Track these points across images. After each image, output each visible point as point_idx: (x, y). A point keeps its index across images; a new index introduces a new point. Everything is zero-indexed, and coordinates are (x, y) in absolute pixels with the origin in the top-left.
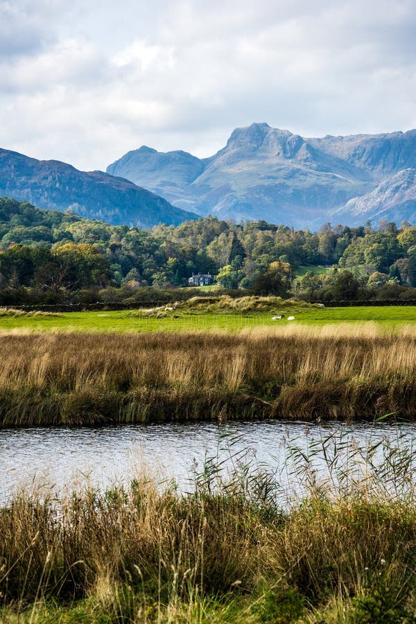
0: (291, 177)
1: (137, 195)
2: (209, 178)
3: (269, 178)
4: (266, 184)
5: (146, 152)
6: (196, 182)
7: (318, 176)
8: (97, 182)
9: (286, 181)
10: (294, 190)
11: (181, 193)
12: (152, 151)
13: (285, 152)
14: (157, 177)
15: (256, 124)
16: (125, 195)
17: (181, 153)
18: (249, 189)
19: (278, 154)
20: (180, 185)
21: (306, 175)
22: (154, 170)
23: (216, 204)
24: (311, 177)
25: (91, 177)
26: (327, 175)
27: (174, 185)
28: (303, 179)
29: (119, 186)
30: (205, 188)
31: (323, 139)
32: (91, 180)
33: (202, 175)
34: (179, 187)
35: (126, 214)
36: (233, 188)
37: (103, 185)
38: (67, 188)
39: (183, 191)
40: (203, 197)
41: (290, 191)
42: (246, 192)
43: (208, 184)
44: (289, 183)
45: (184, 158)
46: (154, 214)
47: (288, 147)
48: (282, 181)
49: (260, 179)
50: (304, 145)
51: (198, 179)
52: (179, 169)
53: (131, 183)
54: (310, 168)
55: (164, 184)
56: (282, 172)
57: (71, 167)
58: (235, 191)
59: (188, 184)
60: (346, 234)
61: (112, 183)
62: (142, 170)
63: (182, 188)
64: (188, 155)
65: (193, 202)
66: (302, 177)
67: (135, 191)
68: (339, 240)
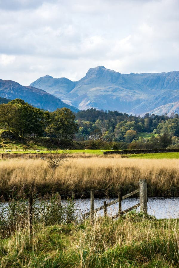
0: (115, 91)
1: (48, 97)
2: (77, 91)
3: (105, 91)
4: (103, 94)
5: (48, 78)
6: (71, 92)
7: (127, 91)
8: (30, 91)
9: (112, 93)
10: (116, 97)
11: (64, 97)
12: (51, 77)
13: (112, 80)
14: (54, 89)
15: (99, 67)
16: (42, 97)
17: (65, 79)
18: (96, 96)
19: (109, 80)
20: (63, 93)
21: (122, 90)
22: (52, 86)
23: (80, 103)
24: (124, 92)
25: (27, 88)
26: (131, 91)
27: (61, 93)
28: (121, 92)
29: (40, 93)
30: (75, 95)
31: (130, 74)
32: (27, 90)
33: (74, 89)
34: (63, 94)
35: (43, 105)
36: (88, 95)
37: (33, 92)
38: (16, 93)
39: (65, 96)
40: (75, 99)
41: (115, 98)
42: (94, 98)
43: (77, 93)
44: (114, 94)
45: (65, 81)
46: (55, 106)
47: (114, 78)
48: (111, 93)
49: (100, 92)
50: (121, 77)
51: (72, 91)
52: (64, 86)
53: (45, 92)
54: (124, 88)
55: (56, 92)
56: (111, 89)
57: (18, 84)
58: (89, 97)
59: (67, 93)
60: (157, 118)
61: (37, 92)
62: (47, 86)
63: (65, 95)
64: (68, 80)
65: (70, 101)
66: (120, 92)
67: (47, 95)
68: (154, 121)
